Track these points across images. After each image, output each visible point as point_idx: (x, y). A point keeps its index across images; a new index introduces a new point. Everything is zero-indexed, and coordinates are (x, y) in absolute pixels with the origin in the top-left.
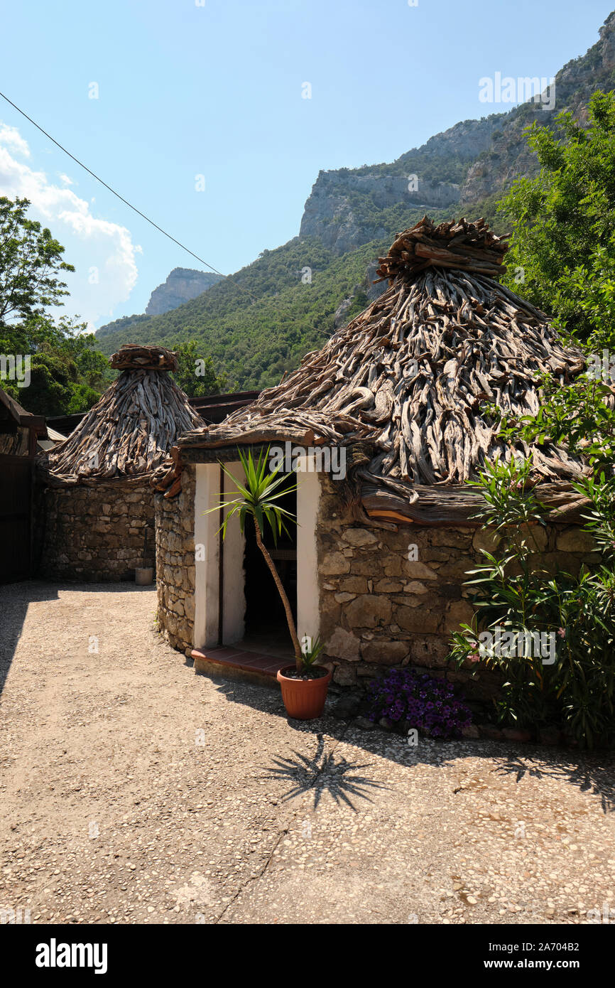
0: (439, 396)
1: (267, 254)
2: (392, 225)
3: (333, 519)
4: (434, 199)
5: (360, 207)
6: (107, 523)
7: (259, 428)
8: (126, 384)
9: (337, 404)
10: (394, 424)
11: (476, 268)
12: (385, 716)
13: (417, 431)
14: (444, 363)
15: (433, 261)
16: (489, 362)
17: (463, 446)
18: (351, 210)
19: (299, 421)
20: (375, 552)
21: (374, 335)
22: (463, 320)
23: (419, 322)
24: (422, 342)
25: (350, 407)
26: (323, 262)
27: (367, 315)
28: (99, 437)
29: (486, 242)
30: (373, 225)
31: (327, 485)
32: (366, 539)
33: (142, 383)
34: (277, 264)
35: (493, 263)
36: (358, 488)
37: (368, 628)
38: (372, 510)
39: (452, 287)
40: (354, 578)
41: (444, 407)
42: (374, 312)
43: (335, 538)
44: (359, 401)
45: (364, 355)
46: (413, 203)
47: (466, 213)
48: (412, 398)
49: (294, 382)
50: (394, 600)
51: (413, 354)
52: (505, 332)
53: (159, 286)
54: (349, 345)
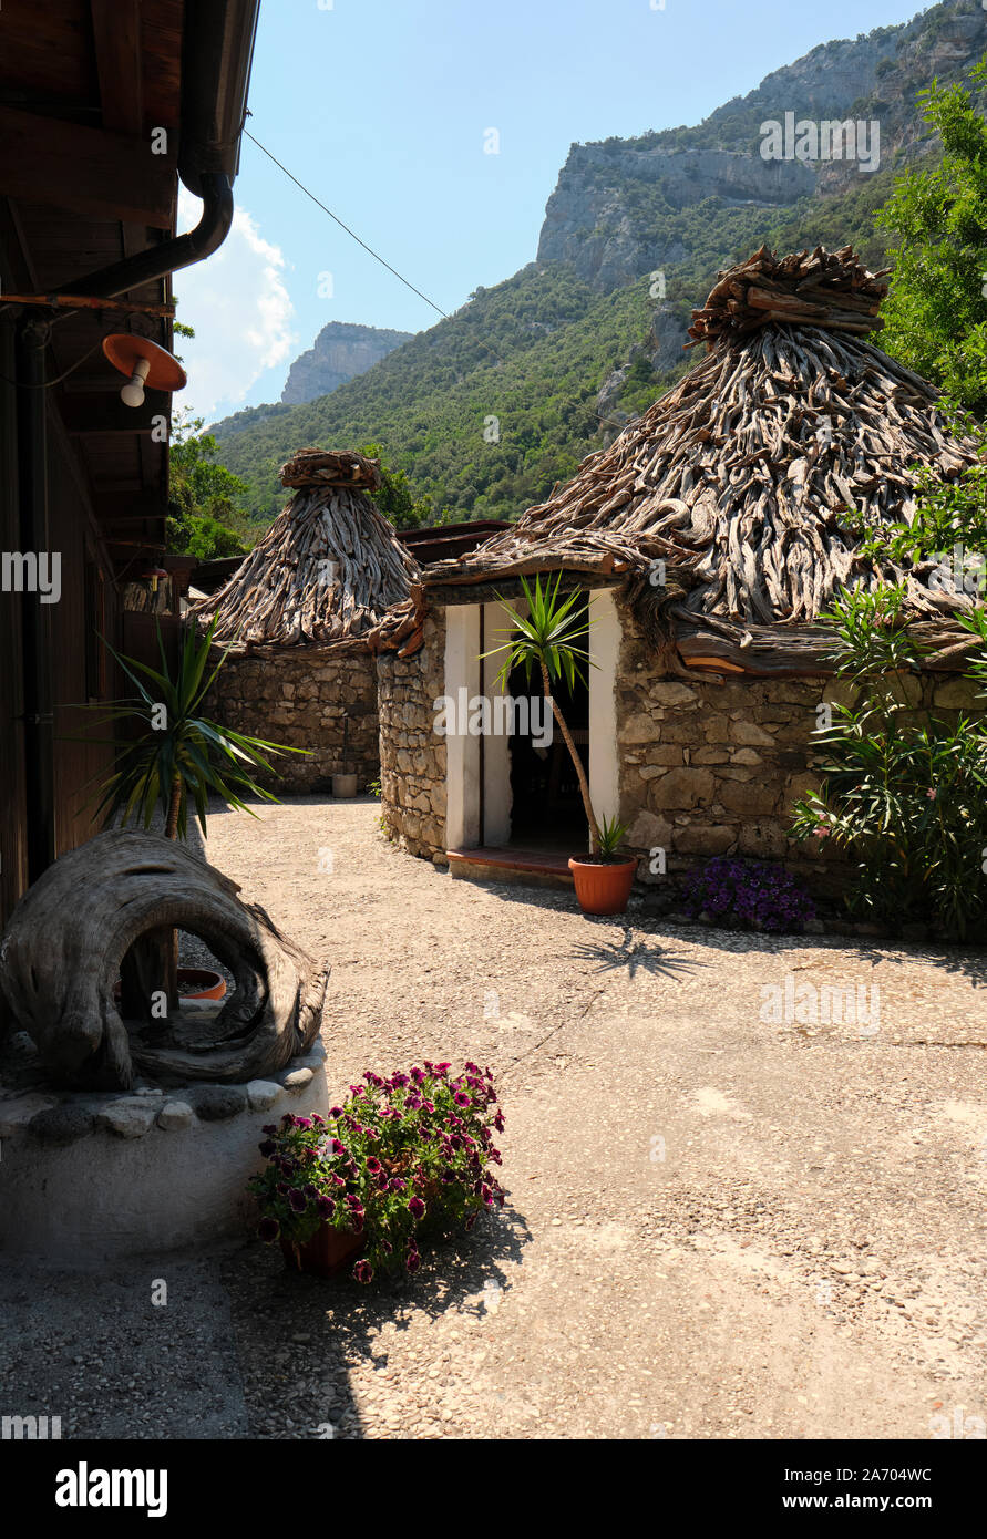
0: (781, 508)
1: (482, 295)
2: (695, 238)
3: (638, 670)
4: (770, 188)
5: (641, 208)
6: (289, 710)
7: (536, 554)
8: (304, 509)
9: (639, 522)
10: (718, 547)
11: (838, 323)
12: (706, 910)
13: (750, 555)
14: (789, 463)
15: (774, 314)
16: (853, 462)
17: (813, 575)
18: (625, 213)
19: (593, 542)
20: (693, 712)
21: (687, 426)
22: (816, 402)
23: (753, 406)
24: (757, 434)
25: (658, 525)
26: (578, 307)
27: (675, 398)
28: (271, 588)
29: (854, 283)
30: (664, 238)
31: (629, 627)
32: (682, 695)
33: (328, 507)
34: (499, 311)
35: (865, 315)
36: (672, 628)
37: (684, 810)
38: (690, 656)
39: (803, 352)
40: (665, 746)
41: (787, 524)
42: (686, 393)
43: (641, 695)
44: (671, 517)
45: (673, 455)
46: (734, 198)
47: (826, 213)
48: (743, 513)
49: (573, 496)
50: (718, 774)
51: (744, 453)
52: (877, 417)
53: (302, 354)
54: (650, 440)
